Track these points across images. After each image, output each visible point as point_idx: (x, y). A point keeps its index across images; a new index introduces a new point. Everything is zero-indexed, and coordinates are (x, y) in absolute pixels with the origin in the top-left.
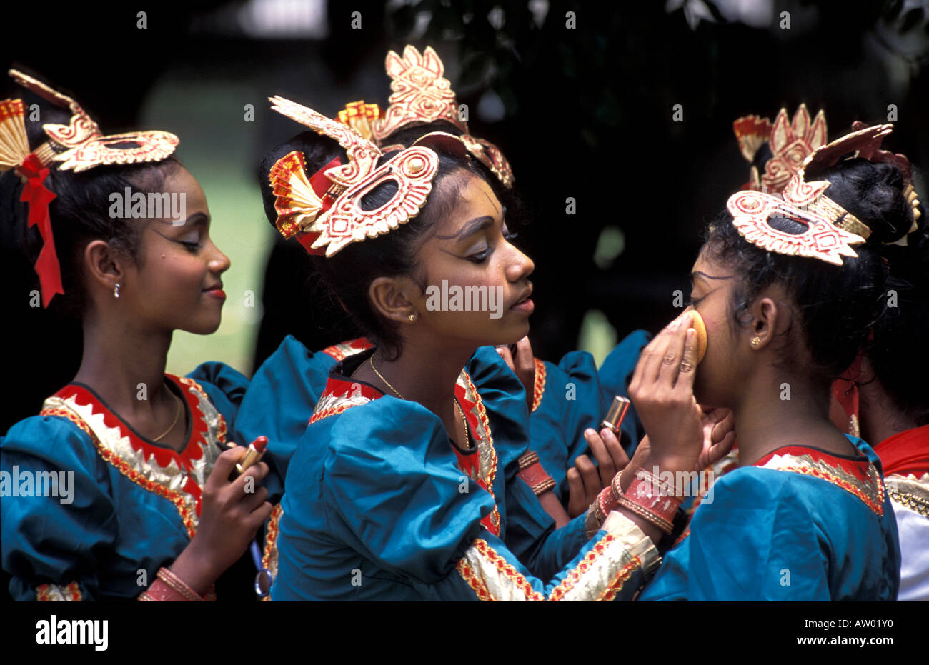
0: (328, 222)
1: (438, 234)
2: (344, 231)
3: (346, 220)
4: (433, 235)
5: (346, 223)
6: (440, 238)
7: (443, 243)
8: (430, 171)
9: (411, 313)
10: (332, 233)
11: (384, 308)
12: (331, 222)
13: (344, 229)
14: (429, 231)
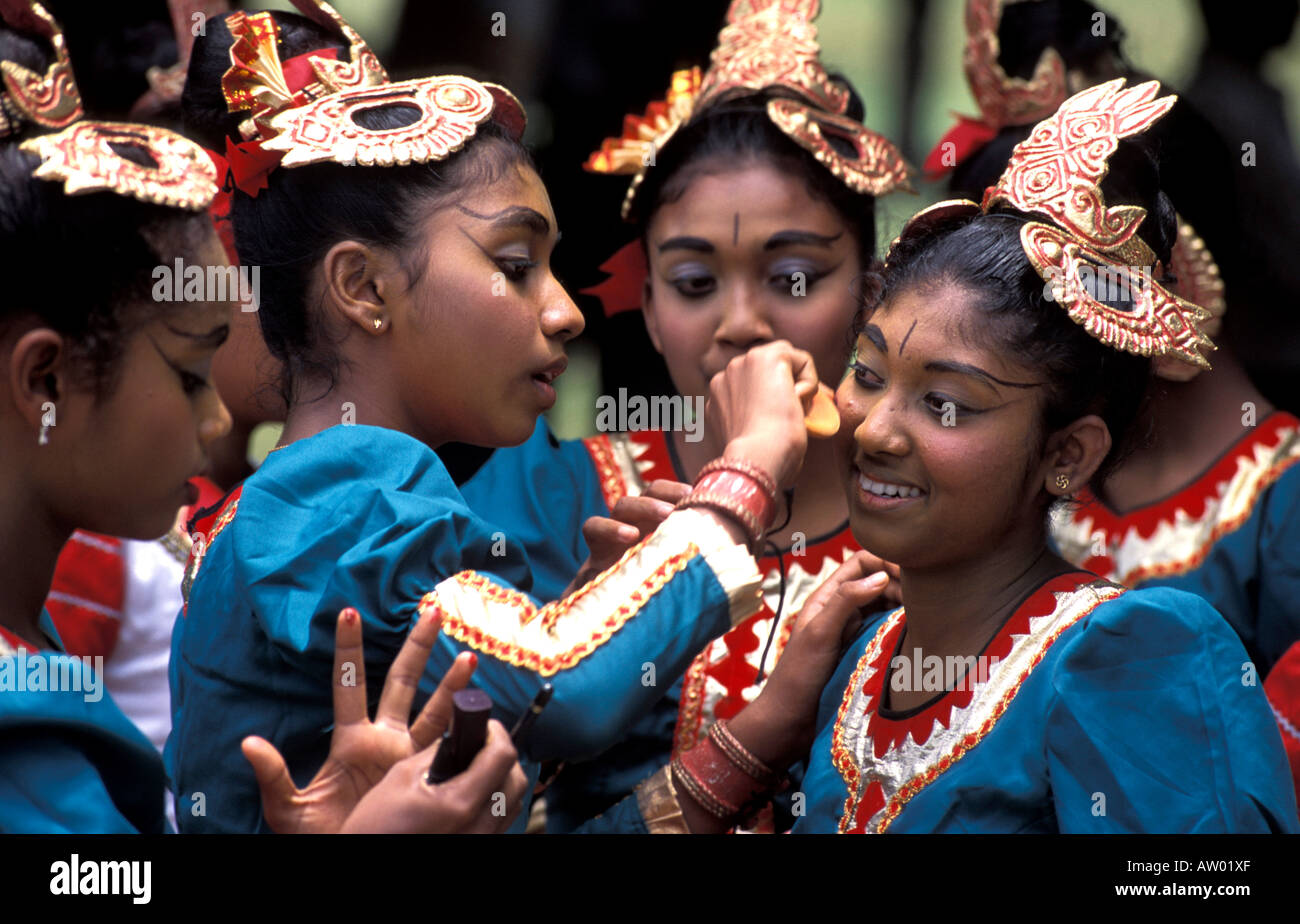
0: (296, 122)
1: (463, 204)
2: (321, 141)
3: (328, 129)
4: (455, 203)
5: (325, 132)
6: (465, 210)
7: (468, 221)
8: (479, 110)
9: (379, 317)
10: (299, 137)
11: (339, 294)
12: (302, 124)
13: (321, 138)
14: (454, 195)
